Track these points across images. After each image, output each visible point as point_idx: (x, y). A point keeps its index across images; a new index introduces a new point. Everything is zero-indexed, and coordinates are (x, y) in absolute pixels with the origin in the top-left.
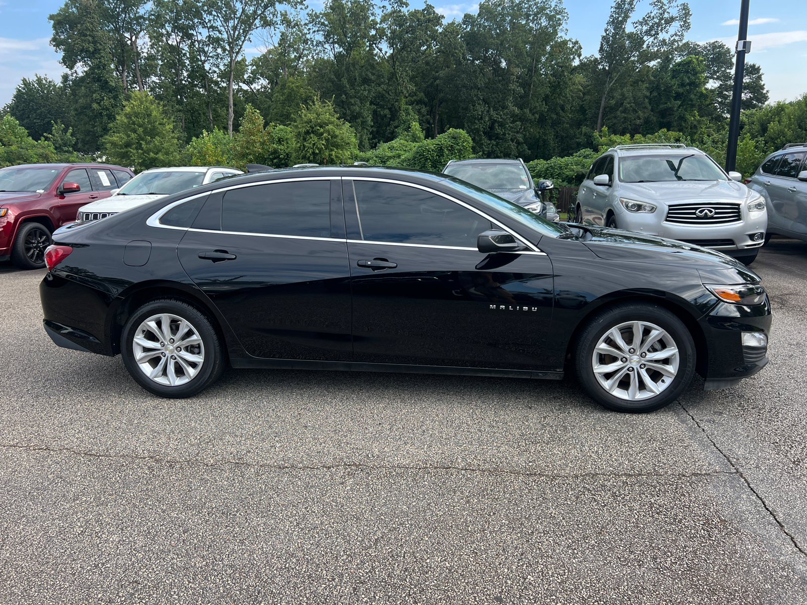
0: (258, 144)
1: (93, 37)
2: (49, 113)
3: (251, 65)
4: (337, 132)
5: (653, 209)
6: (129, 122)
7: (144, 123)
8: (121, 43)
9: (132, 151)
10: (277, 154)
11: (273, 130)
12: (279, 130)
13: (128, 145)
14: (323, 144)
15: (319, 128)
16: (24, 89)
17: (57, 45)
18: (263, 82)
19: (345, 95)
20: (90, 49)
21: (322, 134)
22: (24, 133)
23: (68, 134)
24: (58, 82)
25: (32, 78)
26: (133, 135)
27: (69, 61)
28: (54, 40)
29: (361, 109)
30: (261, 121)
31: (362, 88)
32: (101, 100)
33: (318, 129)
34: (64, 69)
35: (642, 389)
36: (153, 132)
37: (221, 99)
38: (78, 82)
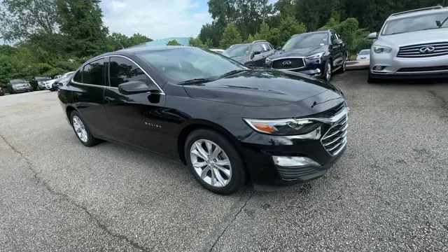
1: (219, 7)
2: (210, 35)
3: (273, 6)
4: (295, 28)
5: (390, 50)
6: (226, 35)
7: (231, 34)
8: (229, 8)
11: (272, 30)
12: (274, 30)
13: (226, 43)
15: (288, 27)
16: (203, 28)
17: (210, 12)
18: (278, 12)
19: (307, 11)
20: (219, 12)
22: (201, 42)
23: (211, 41)
24: (211, 23)
25: (205, 25)
26: (227, 39)
27: (214, 17)
28: (209, 10)
29: (314, 16)
30: (268, 27)
31: (315, 7)
32: (222, 28)
34: (213, 20)
35: (218, 180)
36: (233, 37)
37: (260, 21)
38: (216, 23)
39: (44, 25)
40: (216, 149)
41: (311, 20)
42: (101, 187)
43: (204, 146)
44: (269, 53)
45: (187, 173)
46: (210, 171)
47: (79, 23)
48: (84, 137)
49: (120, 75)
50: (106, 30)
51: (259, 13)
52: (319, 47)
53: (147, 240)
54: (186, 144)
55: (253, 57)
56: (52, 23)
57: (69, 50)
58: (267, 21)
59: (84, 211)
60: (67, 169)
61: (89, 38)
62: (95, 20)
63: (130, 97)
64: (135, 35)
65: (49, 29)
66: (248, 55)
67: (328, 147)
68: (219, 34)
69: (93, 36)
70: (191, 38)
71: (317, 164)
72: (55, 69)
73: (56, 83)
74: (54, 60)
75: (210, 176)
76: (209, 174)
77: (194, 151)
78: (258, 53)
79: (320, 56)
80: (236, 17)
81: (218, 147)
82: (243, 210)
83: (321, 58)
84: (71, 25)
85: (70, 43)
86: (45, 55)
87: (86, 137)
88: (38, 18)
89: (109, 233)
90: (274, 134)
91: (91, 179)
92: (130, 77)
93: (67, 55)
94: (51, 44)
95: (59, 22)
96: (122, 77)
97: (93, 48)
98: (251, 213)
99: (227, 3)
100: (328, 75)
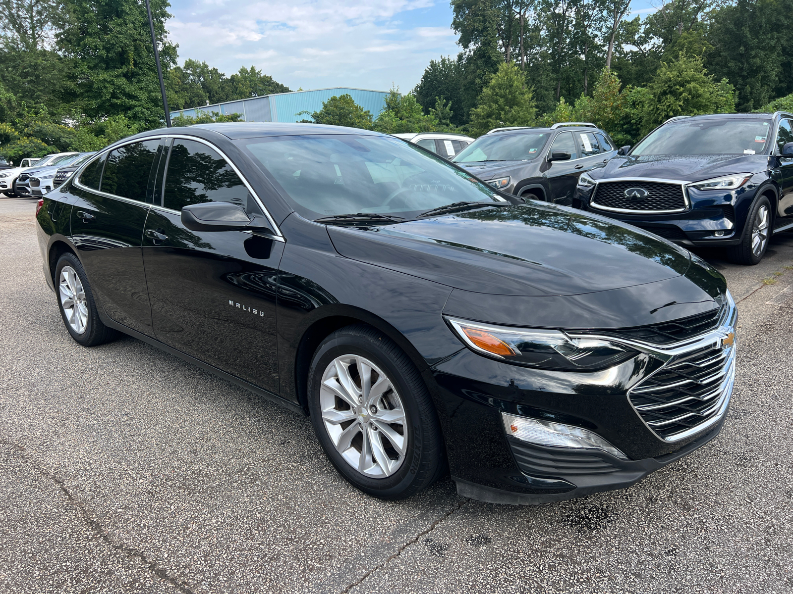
0: (609, 109)
1: (484, 16)
2: (446, 90)
3: (644, 24)
4: (701, 91)
6: (493, 93)
7: (506, 94)
8: (511, 18)
9: (491, 120)
10: (629, 120)
11: (629, 93)
12: (635, 93)
13: (489, 116)
14: (680, 106)
15: (678, 87)
16: (431, 70)
17: (456, 28)
18: (657, 41)
19: (745, 47)
20: (480, 28)
21: (681, 94)
22: (419, 108)
23: (447, 108)
24: (454, 58)
25: (438, 60)
26: (494, 106)
27: (465, 42)
28: (454, 23)
29: (764, 62)
30: (618, 82)
31: (769, 36)
32: (483, 75)
33: (677, 89)
34: (460, 49)
35: (374, 461)
36: (512, 102)
37: (599, 64)
38: (469, 59)
39: (19, 28)
40: (380, 380)
41: (753, 72)
42: (101, 443)
43: (353, 372)
44: (600, 158)
45: (309, 437)
46: (360, 434)
47: (105, 29)
48: (80, 319)
49: (188, 180)
50: (170, 52)
51: (598, 41)
52: (740, 159)
53: (186, 567)
54: (314, 365)
55: (548, 164)
56: (42, 24)
57: (68, 96)
58: (619, 67)
59: (58, 486)
60: (31, 391)
61: (124, 69)
62: (146, 24)
63: (205, 237)
64: (243, 71)
65: (30, 39)
66: (533, 159)
67: (648, 415)
68: (474, 90)
69: (135, 64)
70: (394, 95)
71: (615, 452)
72: (25, 141)
73: (24, 178)
74: (29, 116)
75: (359, 448)
76: (358, 441)
77: (329, 382)
78: (564, 157)
79: (736, 185)
80: (527, 47)
81: (383, 377)
82: (421, 539)
83: (740, 191)
84: (84, 32)
85: (73, 78)
86: (9, 102)
87: (85, 320)
88: (10, 9)
89: (106, 538)
90: (510, 360)
91: (82, 421)
92: (213, 188)
93: (62, 107)
94: (27, 75)
95: (58, 21)
96: (193, 185)
97: (130, 96)
98: (439, 549)
99: (509, 7)
100: (756, 240)
